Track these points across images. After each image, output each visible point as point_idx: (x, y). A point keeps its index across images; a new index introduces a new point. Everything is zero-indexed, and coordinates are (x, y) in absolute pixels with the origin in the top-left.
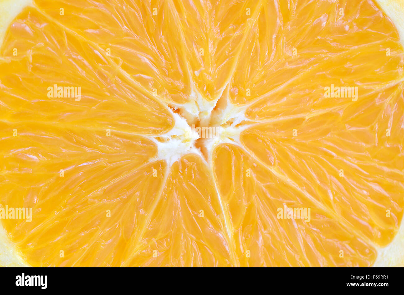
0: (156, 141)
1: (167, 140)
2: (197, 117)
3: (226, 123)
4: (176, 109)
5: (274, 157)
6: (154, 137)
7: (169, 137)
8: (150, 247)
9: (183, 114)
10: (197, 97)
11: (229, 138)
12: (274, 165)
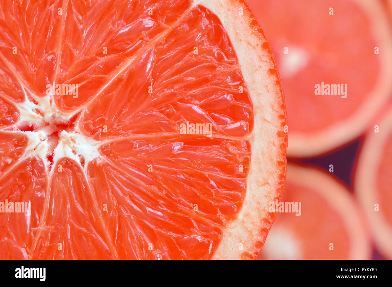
0: (86, 165)
1: (80, 156)
2: (47, 141)
3: (39, 113)
4: (49, 163)
5: (47, 57)
6: (83, 168)
7: (77, 157)
8: (177, 122)
9: (51, 154)
10: (30, 150)
11: (51, 105)
12: (53, 53)
